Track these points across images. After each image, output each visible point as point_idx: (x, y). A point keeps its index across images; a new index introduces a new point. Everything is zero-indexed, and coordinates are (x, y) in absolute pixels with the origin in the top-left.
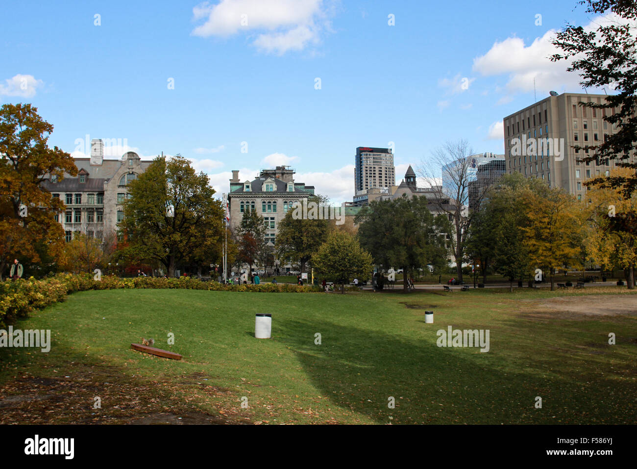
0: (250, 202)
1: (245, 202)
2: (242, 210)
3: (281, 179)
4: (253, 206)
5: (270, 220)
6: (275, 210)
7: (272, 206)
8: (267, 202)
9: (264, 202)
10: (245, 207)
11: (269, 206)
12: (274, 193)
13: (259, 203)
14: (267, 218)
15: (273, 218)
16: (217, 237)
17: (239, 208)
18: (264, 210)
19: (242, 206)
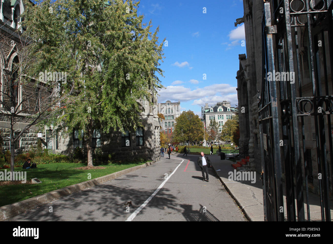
0: (213, 116)
1: (211, 116)
2: (210, 119)
3: (225, 106)
4: (214, 118)
5: (221, 123)
6: (223, 118)
7: (222, 117)
8: (219, 115)
9: (219, 116)
10: (211, 118)
11: (221, 117)
12: (222, 112)
13: (216, 116)
14: (220, 122)
15: (222, 122)
16: (202, 134)
17: (209, 118)
18: (219, 119)
19: (210, 118)
